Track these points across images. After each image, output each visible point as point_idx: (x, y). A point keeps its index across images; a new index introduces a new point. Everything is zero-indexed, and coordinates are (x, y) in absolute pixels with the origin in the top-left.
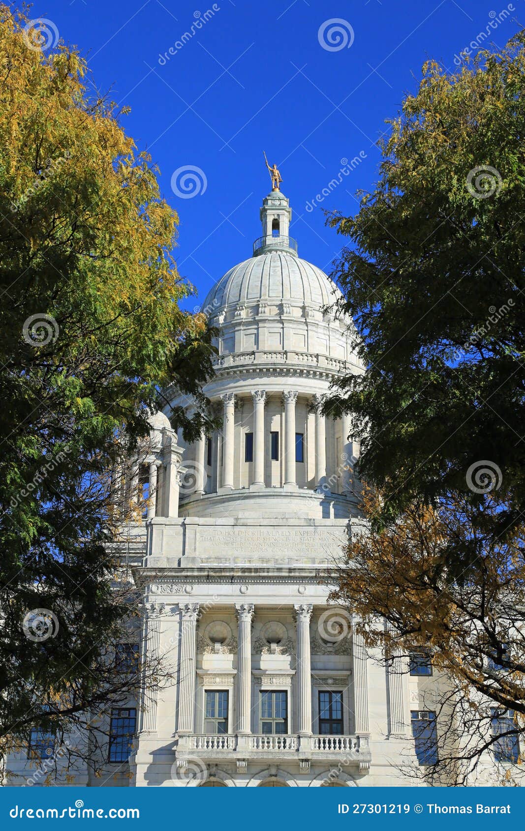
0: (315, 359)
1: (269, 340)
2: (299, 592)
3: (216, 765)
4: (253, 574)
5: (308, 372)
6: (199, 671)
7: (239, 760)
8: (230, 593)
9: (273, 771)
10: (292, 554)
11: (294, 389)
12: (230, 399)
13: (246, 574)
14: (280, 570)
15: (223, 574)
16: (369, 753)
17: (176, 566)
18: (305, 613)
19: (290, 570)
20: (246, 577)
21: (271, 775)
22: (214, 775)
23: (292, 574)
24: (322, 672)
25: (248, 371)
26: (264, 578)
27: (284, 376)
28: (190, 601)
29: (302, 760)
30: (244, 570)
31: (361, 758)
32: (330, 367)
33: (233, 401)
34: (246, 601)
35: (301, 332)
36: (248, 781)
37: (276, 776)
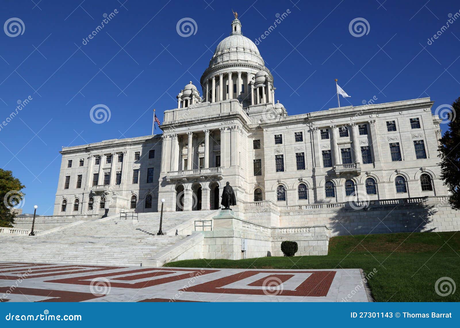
0: (237, 61)
1: (226, 58)
2: (205, 126)
3: (180, 180)
4: (191, 123)
5: (234, 65)
6: (182, 154)
7: (183, 178)
8: (185, 129)
9: (195, 180)
10: (204, 115)
11: (230, 71)
12: (213, 77)
13: (189, 123)
14: (198, 120)
15: (183, 124)
16: (221, 172)
17: (171, 123)
18: (207, 133)
19: (201, 120)
20: (189, 124)
21: (195, 182)
22: (179, 183)
23: (202, 121)
24: (217, 150)
25: (217, 68)
26: (194, 123)
27: (227, 68)
28: (174, 133)
29: (201, 176)
30: (188, 122)
31: (218, 174)
32: (241, 62)
33: (214, 78)
34: (189, 132)
35: (235, 55)
36: (188, 184)
37: (196, 182)
